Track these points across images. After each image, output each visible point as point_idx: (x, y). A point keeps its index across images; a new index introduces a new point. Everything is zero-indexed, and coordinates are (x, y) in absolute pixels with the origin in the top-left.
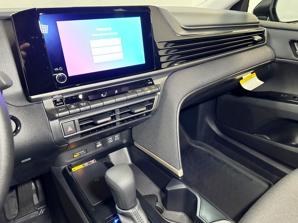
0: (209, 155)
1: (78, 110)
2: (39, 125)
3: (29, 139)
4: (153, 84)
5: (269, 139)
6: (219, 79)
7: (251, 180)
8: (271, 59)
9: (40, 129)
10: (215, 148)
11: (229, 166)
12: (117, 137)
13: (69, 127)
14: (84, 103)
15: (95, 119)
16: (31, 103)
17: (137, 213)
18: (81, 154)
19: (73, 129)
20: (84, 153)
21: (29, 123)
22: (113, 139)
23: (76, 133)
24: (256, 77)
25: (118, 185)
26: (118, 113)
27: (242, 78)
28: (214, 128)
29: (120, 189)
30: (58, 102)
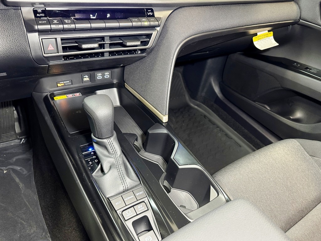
0: (205, 116)
1: (61, 26)
2: (15, 34)
3: (4, 49)
4: (153, 16)
5: (269, 108)
6: (230, 28)
7: (240, 146)
8: (294, 19)
9: (16, 40)
10: (213, 111)
11: (221, 130)
12: (107, 75)
13: (50, 45)
14: (69, 21)
15: (80, 42)
16: (6, 8)
17: (112, 144)
18: (66, 84)
19: (54, 48)
20: (69, 84)
21: (4, 31)
22: (103, 75)
23: (57, 54)
24: (272, 37)
25: (94, 113)
26: (107, 41)
27: (256, 35)
28: (217, 90)
29: (97, 116)
30: (39, 13)
